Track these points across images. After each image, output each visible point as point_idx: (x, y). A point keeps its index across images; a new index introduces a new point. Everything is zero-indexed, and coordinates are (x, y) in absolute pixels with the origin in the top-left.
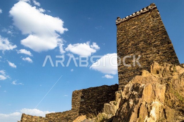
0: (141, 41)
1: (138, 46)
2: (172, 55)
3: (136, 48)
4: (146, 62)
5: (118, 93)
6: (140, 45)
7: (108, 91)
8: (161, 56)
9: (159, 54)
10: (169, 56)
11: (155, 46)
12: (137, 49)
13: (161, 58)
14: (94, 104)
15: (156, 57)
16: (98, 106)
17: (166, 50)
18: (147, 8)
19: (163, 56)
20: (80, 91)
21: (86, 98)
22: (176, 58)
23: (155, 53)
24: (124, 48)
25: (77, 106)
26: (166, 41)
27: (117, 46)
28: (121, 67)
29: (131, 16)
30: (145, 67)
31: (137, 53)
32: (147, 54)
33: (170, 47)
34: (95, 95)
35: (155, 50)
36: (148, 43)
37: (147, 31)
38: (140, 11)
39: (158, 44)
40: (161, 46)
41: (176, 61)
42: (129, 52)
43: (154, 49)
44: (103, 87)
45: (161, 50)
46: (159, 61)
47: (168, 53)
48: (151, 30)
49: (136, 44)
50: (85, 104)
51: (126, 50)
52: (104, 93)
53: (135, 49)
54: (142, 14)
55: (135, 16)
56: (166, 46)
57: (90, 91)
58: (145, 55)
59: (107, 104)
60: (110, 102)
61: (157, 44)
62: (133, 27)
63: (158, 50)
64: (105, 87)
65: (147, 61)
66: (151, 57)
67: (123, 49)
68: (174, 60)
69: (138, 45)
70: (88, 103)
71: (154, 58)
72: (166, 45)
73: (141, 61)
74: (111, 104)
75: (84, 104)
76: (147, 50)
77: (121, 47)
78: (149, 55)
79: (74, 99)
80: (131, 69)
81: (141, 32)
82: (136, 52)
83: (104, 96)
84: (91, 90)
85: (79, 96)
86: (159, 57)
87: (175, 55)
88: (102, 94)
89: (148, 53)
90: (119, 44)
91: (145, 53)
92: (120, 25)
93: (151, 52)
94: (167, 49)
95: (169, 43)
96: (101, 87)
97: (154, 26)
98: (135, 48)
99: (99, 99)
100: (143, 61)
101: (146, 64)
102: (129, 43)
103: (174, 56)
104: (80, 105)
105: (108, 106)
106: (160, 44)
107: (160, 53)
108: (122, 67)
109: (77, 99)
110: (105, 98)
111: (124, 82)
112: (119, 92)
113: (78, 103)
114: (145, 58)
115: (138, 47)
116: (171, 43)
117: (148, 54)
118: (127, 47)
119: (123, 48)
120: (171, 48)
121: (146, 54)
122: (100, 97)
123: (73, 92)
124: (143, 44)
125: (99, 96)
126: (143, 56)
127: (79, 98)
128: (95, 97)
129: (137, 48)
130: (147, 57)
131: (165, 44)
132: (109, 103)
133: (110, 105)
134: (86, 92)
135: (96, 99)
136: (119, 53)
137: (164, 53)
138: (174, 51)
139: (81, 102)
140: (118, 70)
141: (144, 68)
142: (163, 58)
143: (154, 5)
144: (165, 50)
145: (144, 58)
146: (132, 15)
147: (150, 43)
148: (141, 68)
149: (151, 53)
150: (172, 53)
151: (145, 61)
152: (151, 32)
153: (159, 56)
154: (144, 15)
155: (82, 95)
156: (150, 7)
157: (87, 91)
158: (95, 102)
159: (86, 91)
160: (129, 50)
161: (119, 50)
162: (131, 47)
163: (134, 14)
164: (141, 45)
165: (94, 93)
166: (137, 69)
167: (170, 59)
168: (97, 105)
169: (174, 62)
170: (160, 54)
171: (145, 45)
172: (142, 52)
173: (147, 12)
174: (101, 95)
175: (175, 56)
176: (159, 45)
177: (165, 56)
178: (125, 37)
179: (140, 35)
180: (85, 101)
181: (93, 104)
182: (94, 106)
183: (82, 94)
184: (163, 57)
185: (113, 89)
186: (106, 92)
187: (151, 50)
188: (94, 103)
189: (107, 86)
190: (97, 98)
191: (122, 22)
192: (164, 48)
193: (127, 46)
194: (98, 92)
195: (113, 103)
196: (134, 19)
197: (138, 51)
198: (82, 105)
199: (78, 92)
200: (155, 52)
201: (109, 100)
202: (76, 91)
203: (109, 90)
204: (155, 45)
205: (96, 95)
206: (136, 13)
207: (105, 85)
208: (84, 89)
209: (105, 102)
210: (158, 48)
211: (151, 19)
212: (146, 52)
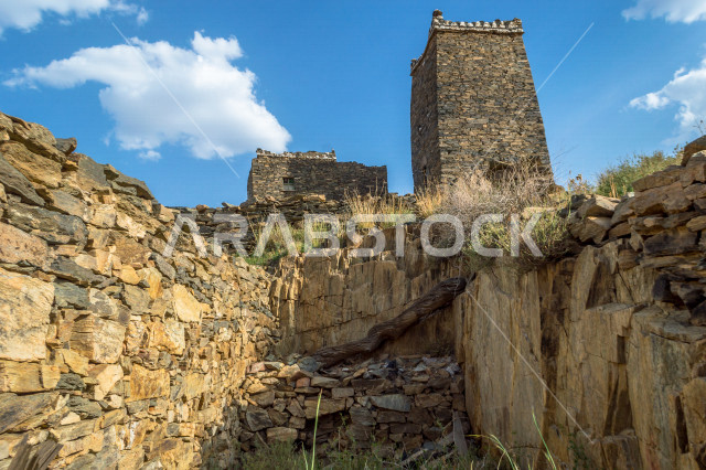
0: (490, 97)
1: (484, 105)
2: (541, 145)
3: (479, 108)
6: (487, 104)
7: (365, 177)
9: (520, 135)
10: (536, 144)
11: (516, 118)
12: (482, 112)
15: (515, 139)
18: (507, 24)
19: (526, 141)
20: (280, 162)
21: (300, 184)
22: (547, 151)
23: (514, 131)
24: (453, 99)
26: (534, 115)
29: (471, 25)
31: (481, 120)
32: (501, 129)
33: (540, 128)
34: (328, 181)
36: (504, 106)
37: (504, 81)
38: (491, 24)
39: (521, 117)
40: (526, 122)
42: (464, 112)
43: (514, 124)
45: (526, 130)
47: (536, 140)
48: (512, 81)
49: (481, 100)
51: (458, 105)
53: (477, 110)
54: (494, 33)
55: (481, 32)
57: (312, 169)
58: (496, 128)
62: (476, 58)
63: (520, 128)
64: (357, 167)
66: (506, 137)
69: (485, 103)
72: (534, 123)
73: (488, 139)
76: (501, 120)
77: (446, 93)
78: (504, 131)
79: (261, 179)
81: (490, 77)
82: (479, 116)
84: (315, 165)
85: (278, 175)
87: (546, 146)
88: (349, 182)
89: (502, 127)
91: (497, 125)
92: (445, 36)
93: (507, 126)
94: (535, 132)
95: (540, 121)
97: (517, 75)
98: (477, 107)
100: (491, 139)
102: (465, 92)
103: (544, 147)
106: (525, 117)
107: (523, 135)
108: (448, 137)
109: (270, 180)
113: (275, 192)
114: (497, 135)
115: (483, 107)
118: (460, 99)
119: (451, 96)
120: (542, 132)
121: (498, 127)
123: (255, 160)
124: (495, 105)
126: (493, 130)
127: (279, 181)
129: (482, 109)
130: (500, 134)
131: (533, 121)
135: (331, 191)
136: (441, 105)
137: (530, 136)
138: (545, 139)
139: (284, 192)
143: (520, 26)
144: (532, 132)
145: (493, 134)
146: (474, 24)
147: (507, 107)
149: (507, 129)
150: (542, 141)
151: (495, 140)
152: (510, 86)
153: (520, 138)
154: (498, 37)
155: (289, 173)
156: (512, 25)
157: (304, 166)
159: (299, 164)
160: (464, 107)
161: (441, 97)
162: (469, 102)
163: (478, 24)
164: (490, 104)
165: (326, 176)
171: (497, 108)
172: (491, 120)
173: (506, 34)
174: (345, 183)
176: (523, 119)
177: (529, 142)
178: (457, 72)
179: (490, 84)
180: (298, 190)
183: (287, 171)
186: (359, 180)
187: (508, 123)
189: (362, 166)
190: (332, 188)
191: (450, 31)
192: (531, 128)
193: (459, 96)
194: (337, 174)
196: (477, 36)
197: (484, 116)
199: (272, 164)
200: (514, 128)
204: (515, 115)
205: (330, 181)
206: (482, 23)
210: (520, 122)
211: (513, 56)
212: (498, 123)
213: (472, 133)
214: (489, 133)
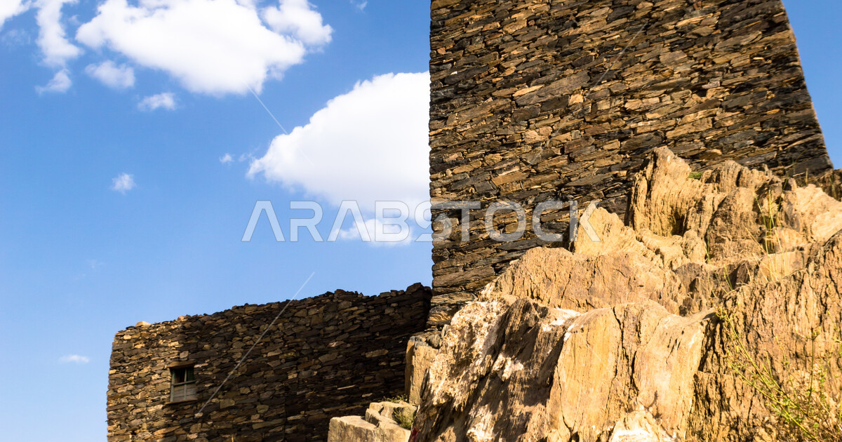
1: (572, 31)
2: (786, 107)
3: (557, 45)
4: (616, 144)
5: (423, 350)
6: (585, 27)
7: (361, 328)
8: (718, 111)
9: (702, 92)
10: (765, 109)
11: (684, 41)
13: (716, 125)
14: (266, 420)
15: (681, 113)
16: (288, 430)
17: (753, 73)
19: (728, 110)
20: (168, 331)
21: (207, 379)
22: (810, 125)
23: (677, 88)
24: (478, 46)
25: (148, 435)
26: (752, 11)
27: (434, 29)
28: (449, 172)
30: (609, 176)
31: (564, 82)
32: (630, 94)
33: (777, 50)
34: (271, 359)
35: (681, 69)
36: (639, 15)
39: (704, 31)
40: (720, 43)
41: (805, 145)
42: (508, 73)
43: (677, 64)
44: (331, 301)
45: (721, 70)
46: (702, 139)
47: (763, 94)
49: (561, 21)
50: (204, 420)
51: (493, 58)
52: (334, 345)
53: (549, 55)
56: (753, 43)
57: (235, 333)
58: (614, 95)
59: (347, 420)
60: (373, 409)
61: (699, 24)
63: (700, 70)
64: (343, 304)
65: (622, 136)
66: (649, 116)
67: (472, 48)
68: (794, 137)
69: (575, 26)
70: (219, 410)
71: (672, 122)
72: (752, 36)
73: (587, 139)
74: (375, 421)
75: (196, 421)
76: (631, 63)
77: (457, 35)
78: (642, 97)
79: (125, 382)
80: (517, 187)
82: (554, 72)
83: (336, 367)
84: (243, 322)
85: (161, 363)
86: (700, 113)
87: (807, 106)
88: (321, 353)
89: (633, 86)
90: (443, 11)
91: (616, 86)
93: (652, 78)
94: (760, 66)
95: (774, 23)
96: (317, 301)
98: (550, 46)
99: (298, 383)
100: (597, 137)
101: (618, 159)
102: (511, 12)
103: (800, 114)
104: (167, 426)
105: (358, 432)
106: (717, 27)
107: (713, 90)
108: (457, 170)
109: (142, 382)
110: (338, 382)
111: (471, 274)
112: (429, 343)
113: (152, 410)
114: (616, 118)
115: (569, 40)
116: (783, 26)
117: (636, 90)
118: (497, 40)
119: (471, 39)
120: (785, 61)
121: (623, 89)
122: (304, 374)
123: (119, 337)
124: (609, 22)
125: (296, 362)
126: (604, 105)
127: (162, 379)
128: (270, 374)
129: (567, 47)
130: (626, 112)
131: (747, 32)
132: (362, 412)
133: (371, 427)
134: (210, 340)
135: (277, 386)
136: (443, 74)
137: (740, 88)
138: (799, 83)
139: (173, 406)
140: (433, 195)
141: (604, 182)
142: (730, 123)
144: (745, 71)
145: (604, 117)
147: (649, 15)
148: (582, 183)
149: (653, 86)
150: (788, 91)
151: (609, 137)
153: (701, 106)
155: (184, 355)
157: (218, 328)
158: (271, 403)
159: (210, 327)
160: (510, 58)
161: (442, 51)
162: (526, 39)
165: (266, 345)
166: (560, 187)
167: (772, 135)
168: (287, 424)
169: (793, 150)
170: (709, 96)
171: (616, 29)
172: (594, 75)
174: (313, 355)
175: (807, 112)
176: (710, 36)
177: (739, 108)
180: (202, 396)
181: (255, 418)
182: (266, 429)
183: (181, 350)
184: (729, 119)
185: (392, 318)
186: (347, 341)
187: (655, 66)
188: (262, 409)
189: (354, 298)
190: (281, 375)
192: (738, 60)
193: (496, 31)
194: (295, 335)
195: (387, 413)
197: (573, 67)
198: (182, 425)
199: (151, 338)
200: (677, 78)
201: (366, 391)
202: (139, 328)
203: (365, 326)
204: (681, 32)
205: (276, 357)
207: (340, 292)
208: (196, 318)
209: (342, 402)
210: (699, 52)
212: (620, 77)
213: (532, 135)
214: (589, 116)
